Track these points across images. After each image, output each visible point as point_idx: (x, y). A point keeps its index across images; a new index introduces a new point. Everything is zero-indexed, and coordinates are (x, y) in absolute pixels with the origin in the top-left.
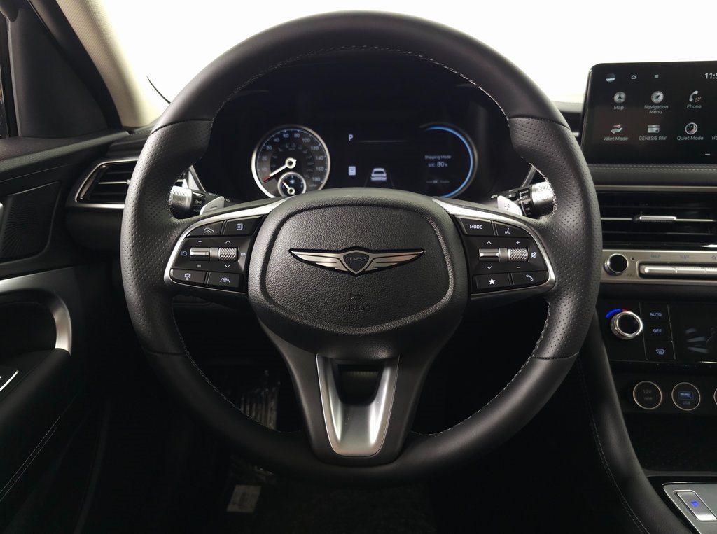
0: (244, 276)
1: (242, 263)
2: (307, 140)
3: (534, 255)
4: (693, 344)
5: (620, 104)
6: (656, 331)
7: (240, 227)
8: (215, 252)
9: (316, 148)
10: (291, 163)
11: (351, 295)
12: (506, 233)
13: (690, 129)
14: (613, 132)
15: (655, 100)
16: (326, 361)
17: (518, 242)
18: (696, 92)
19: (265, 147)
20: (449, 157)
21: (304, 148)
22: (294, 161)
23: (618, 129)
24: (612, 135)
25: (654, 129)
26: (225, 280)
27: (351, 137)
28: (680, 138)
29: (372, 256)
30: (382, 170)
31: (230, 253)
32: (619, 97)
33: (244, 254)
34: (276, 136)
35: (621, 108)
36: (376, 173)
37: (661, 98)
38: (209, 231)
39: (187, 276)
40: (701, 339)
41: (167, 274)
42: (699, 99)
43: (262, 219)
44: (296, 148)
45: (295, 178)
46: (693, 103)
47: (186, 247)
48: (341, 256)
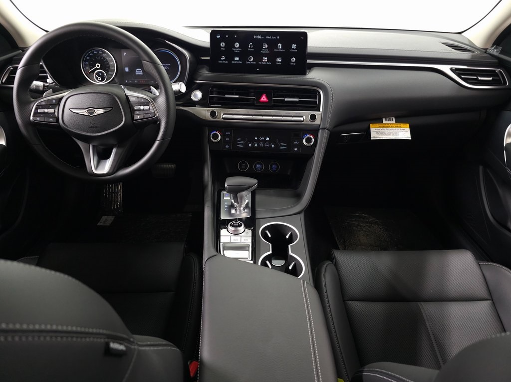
0: (57, 119)
1: (56, 114)
2: (106, 55)
4: (239, 144)
5: (223, 48)
6: (227, 139)
7: (54, 101)
8: (46, 110)
9: (109, 59)
10: (98, 66)
11: (91, 123)
13: (250, 59)
14: (222, 59)
15: (236, 47)
16: (94, 147)
18: (251, 44)
19: (86, 58)
20: (169, 65)
21: (104, 59)
23: (223, 58)
24: (221, 60)
25: (237, 58)
26: (51, 120)
27: (125, 54)
28: (247, 63)
29: (96, 110)
30: (140, 69)
31: (51, 111)
32: (222, 44)
33: (56, 111)
34: (91, 53)
35: (224, 49)
36: (138, 71)
37: (238, 46)
38: (44, 103)
39: (38, 119)
40: (242, 142)
41: (31, 118)
42: (252, 46)
43: (61, 98)
44: (100, 59)
45: (101, 73)
46: (250, 48)
47: (36, 109)
48: (86, 110)
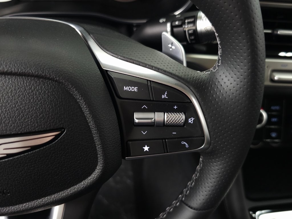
3: (191, 121)
6: (273, 120)
12: (163, 97)
17: (175, 107)
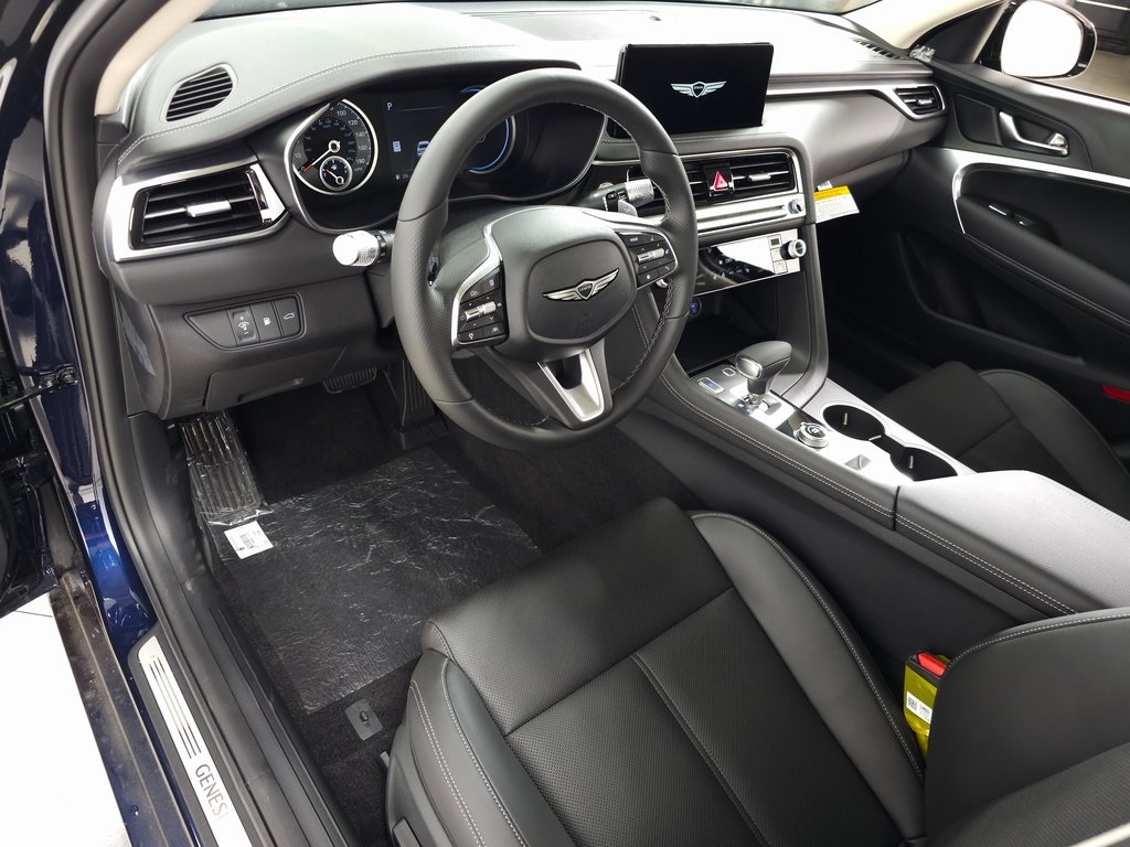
0: (505, 322)
2: (343, 113)
7: (492, 283)
9: (354, 122)
10: (334, 146)
21: (341, 125)
22: (338, 144)
27: (389, 105)
33: (500, 304)
36: (421, 146)
38: (475, 294)
39: (471, 336)
41: (455, 337)
43: (501, 272)
44: (332, 124)
45: (337, 162)
47: (462, 312)
